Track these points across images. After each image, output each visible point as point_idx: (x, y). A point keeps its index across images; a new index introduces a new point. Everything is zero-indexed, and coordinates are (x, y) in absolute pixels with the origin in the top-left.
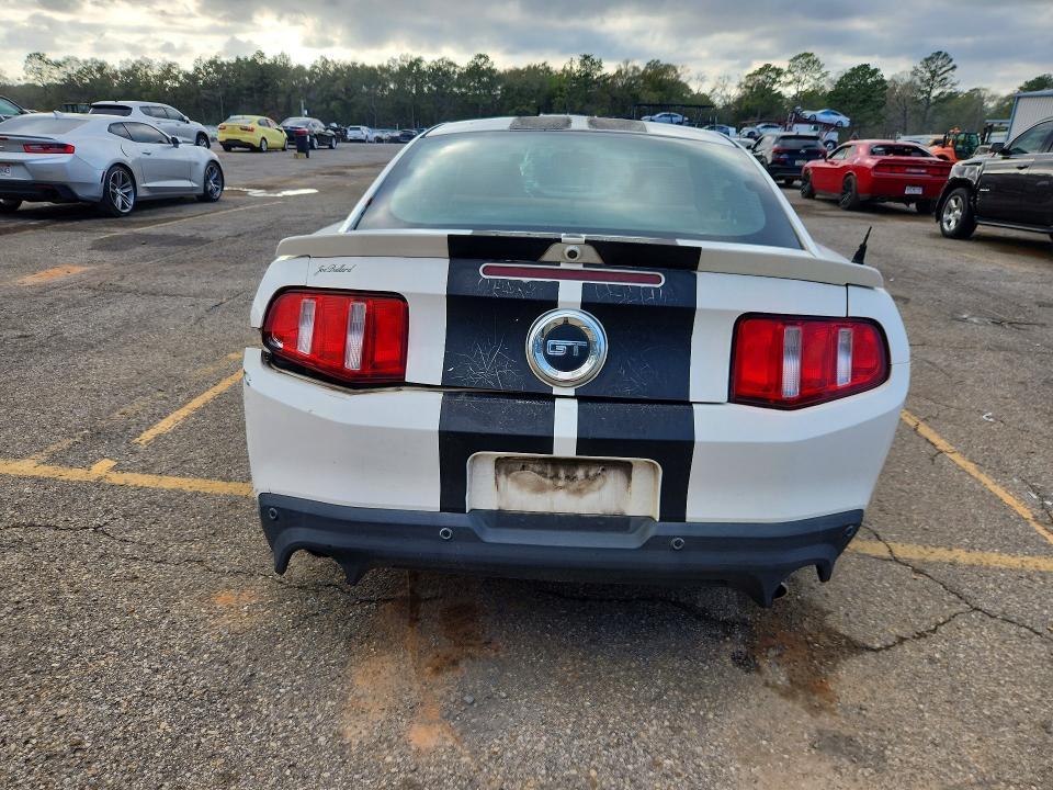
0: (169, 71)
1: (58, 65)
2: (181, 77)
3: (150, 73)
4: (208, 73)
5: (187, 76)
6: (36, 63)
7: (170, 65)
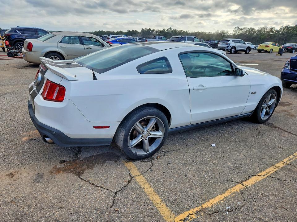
0: (272, 30)
1: (242, 29)
2: (274, 32)
3: (266, 31)
4: (284, 30)
5: (277, 31)
6: (237, 29)
7: (272, 28)
